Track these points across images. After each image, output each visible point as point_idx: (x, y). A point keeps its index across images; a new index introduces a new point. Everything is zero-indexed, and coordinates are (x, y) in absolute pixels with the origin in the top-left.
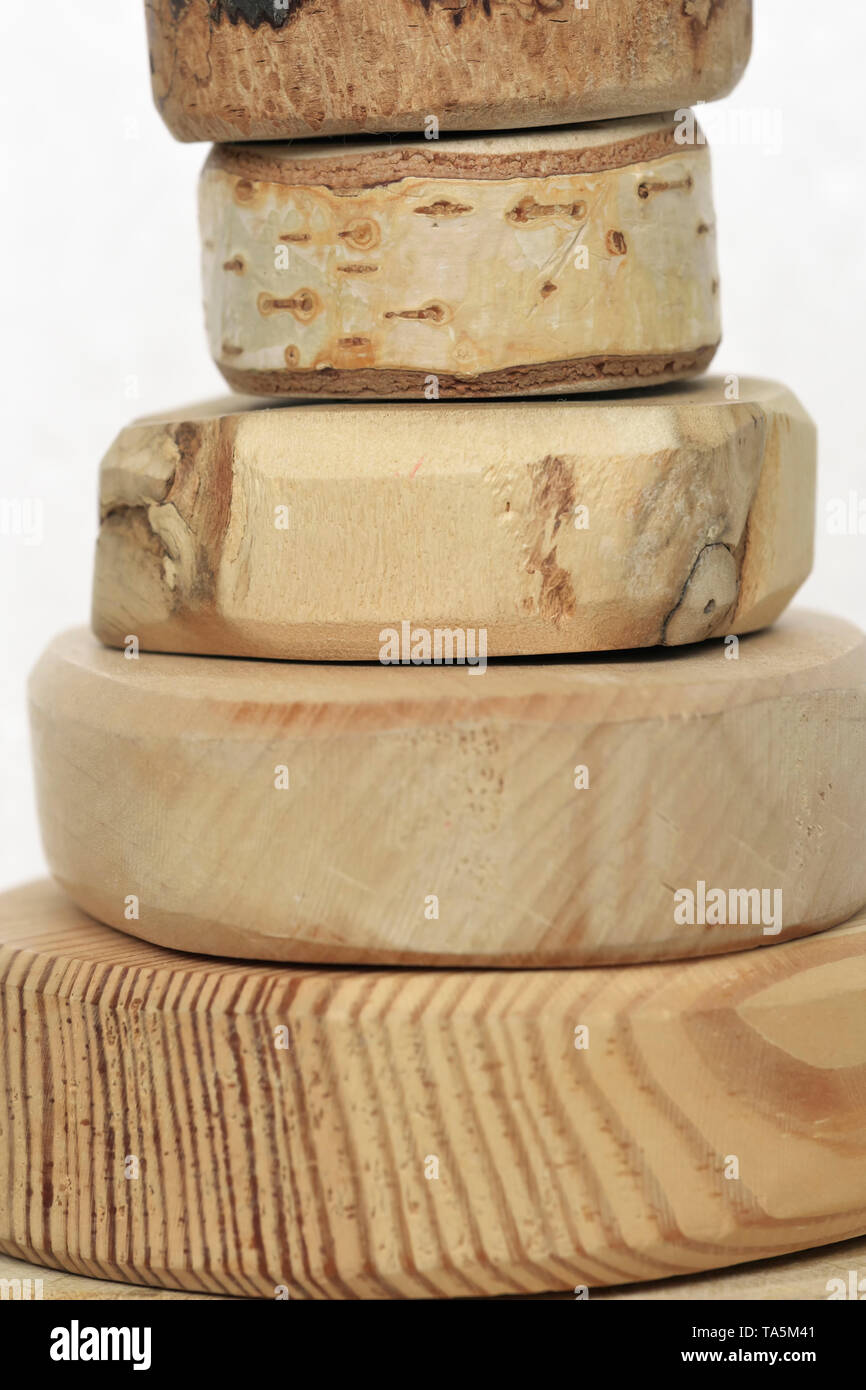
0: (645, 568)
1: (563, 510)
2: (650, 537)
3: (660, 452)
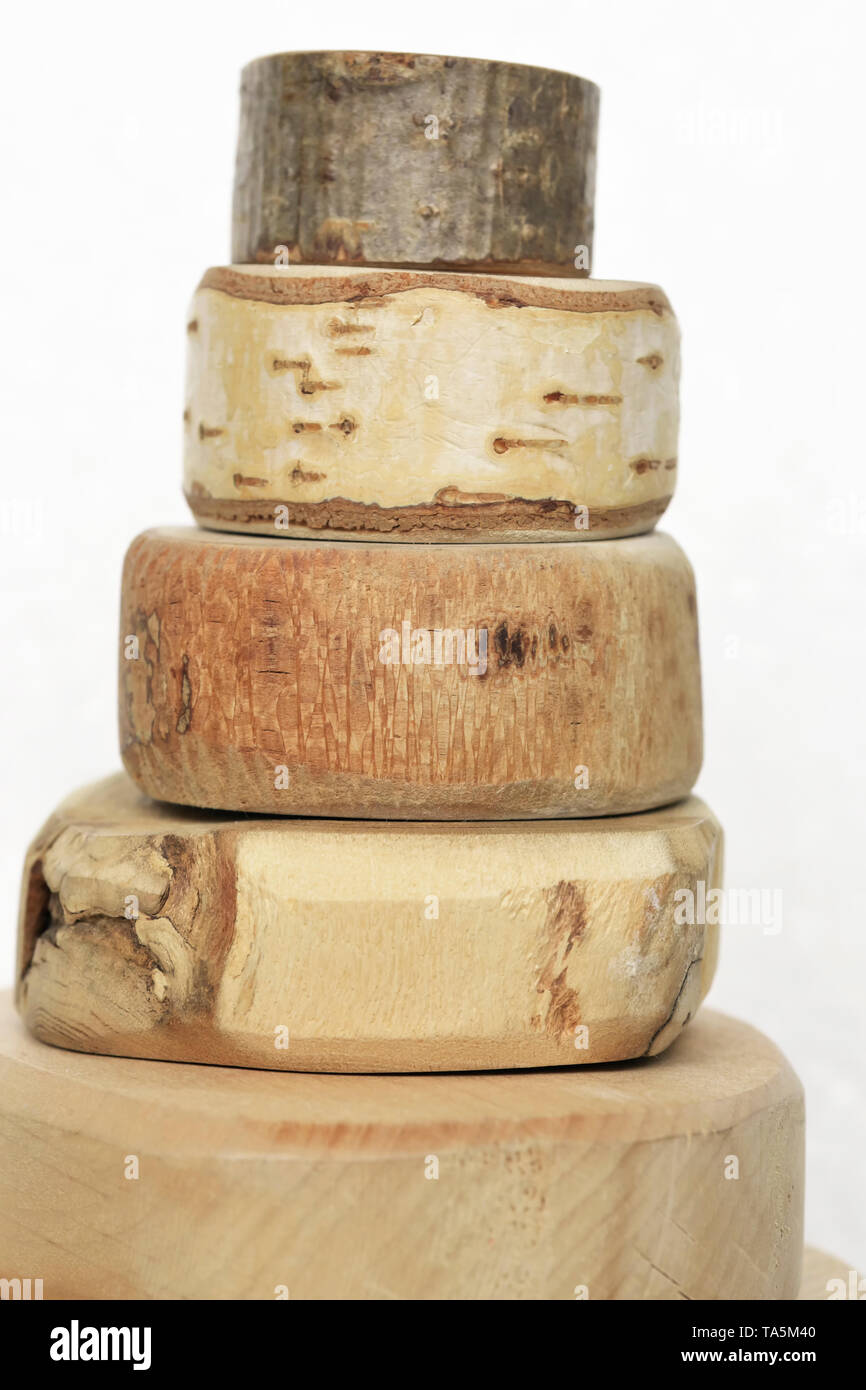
0: (646, 988)
1: (576, 933)
2: (654, 957)
3: (661, 877)
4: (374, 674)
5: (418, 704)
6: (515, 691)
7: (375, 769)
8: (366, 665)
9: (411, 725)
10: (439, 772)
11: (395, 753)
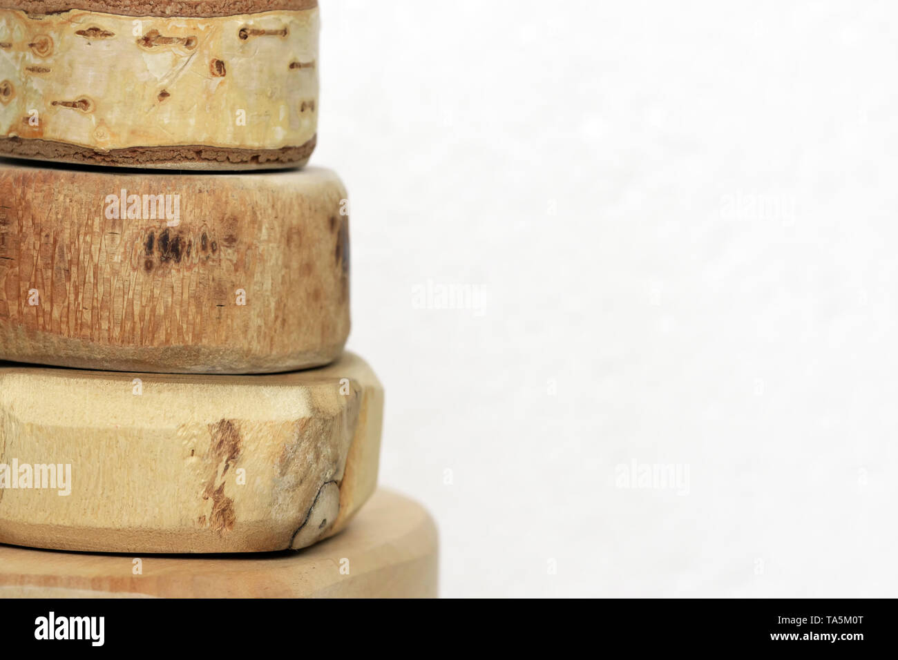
0: (284, 499)
1: (232, 457)
2: (290, 478)
3: (299, 420)
4: (70, 262)
5: (101, 286)
6: (173, 279)
7: (69, 332)
8: (66, 256)
9: (95, 301)
10: (114, 336)
11: (84, 321)
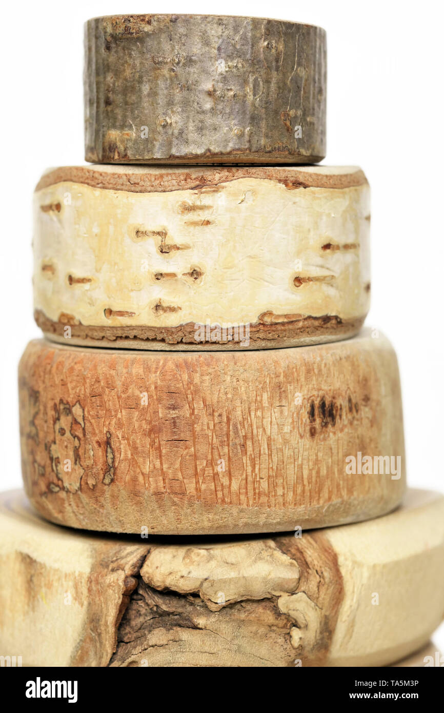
4: (245, 437)
5: (275, 456)
6: (331, 442)
7: (248, 502)
8: (240, 432)
9: (271, 470)
10: (288, 500)
11: (261, 490)
